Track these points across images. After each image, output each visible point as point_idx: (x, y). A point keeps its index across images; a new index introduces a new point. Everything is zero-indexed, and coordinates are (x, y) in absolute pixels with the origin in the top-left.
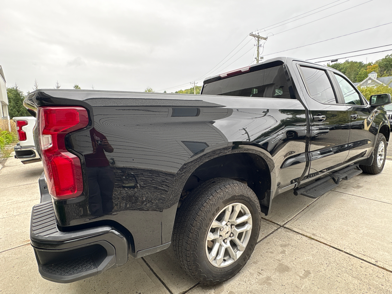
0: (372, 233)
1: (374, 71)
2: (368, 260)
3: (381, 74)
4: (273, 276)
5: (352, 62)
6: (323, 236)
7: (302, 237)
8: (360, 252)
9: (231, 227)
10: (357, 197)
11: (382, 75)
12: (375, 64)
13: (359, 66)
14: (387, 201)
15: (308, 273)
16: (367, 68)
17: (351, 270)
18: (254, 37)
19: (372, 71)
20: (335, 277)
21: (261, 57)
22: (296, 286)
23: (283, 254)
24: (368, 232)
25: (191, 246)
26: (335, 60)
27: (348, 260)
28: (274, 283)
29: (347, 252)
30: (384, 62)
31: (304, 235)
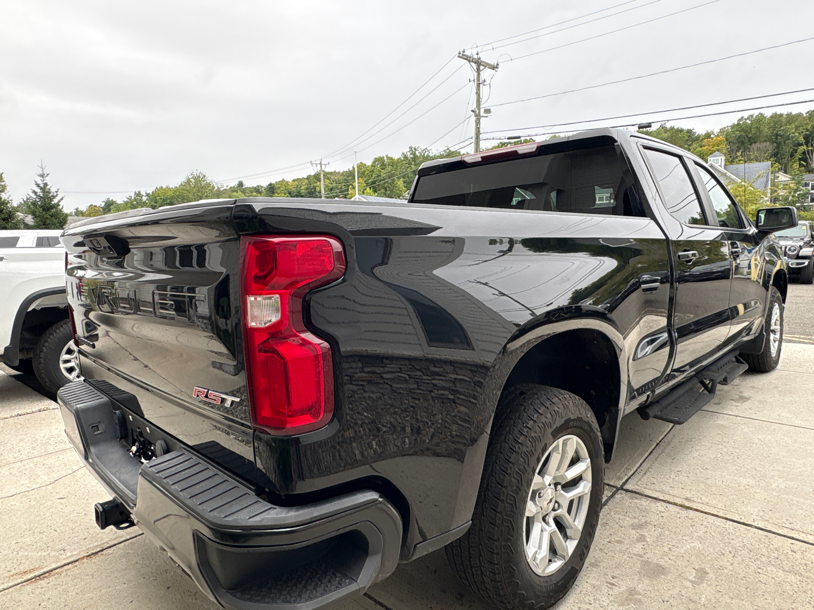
0: (794, 487)
1: (718, 150)
2: (800, 538)
3: (731, 157)
4: (640, 586)
5: (672, 128)
6: (707, 501)
7: (668, 506)
8: (784, 525)
9: (556, 488)
10: (747, 419)
11: (733, 159)
12: (718, 136)
13: (687, 138)
14: (803, 424)
15: (702, 574)
16: (703, 144)
17: (777, 558)
18: (468, 62)
19: (714, 151)
20: (755, 575)
21: (485, 110)
22: (690, 600)
23: (644, 543)
24: (787, 486)
25: (502, 531)
26: (647, 125)
27: (767, 541)
28: (645, 599)
29: (759, 526)
30: (737, 132)
31: (669, 503)
